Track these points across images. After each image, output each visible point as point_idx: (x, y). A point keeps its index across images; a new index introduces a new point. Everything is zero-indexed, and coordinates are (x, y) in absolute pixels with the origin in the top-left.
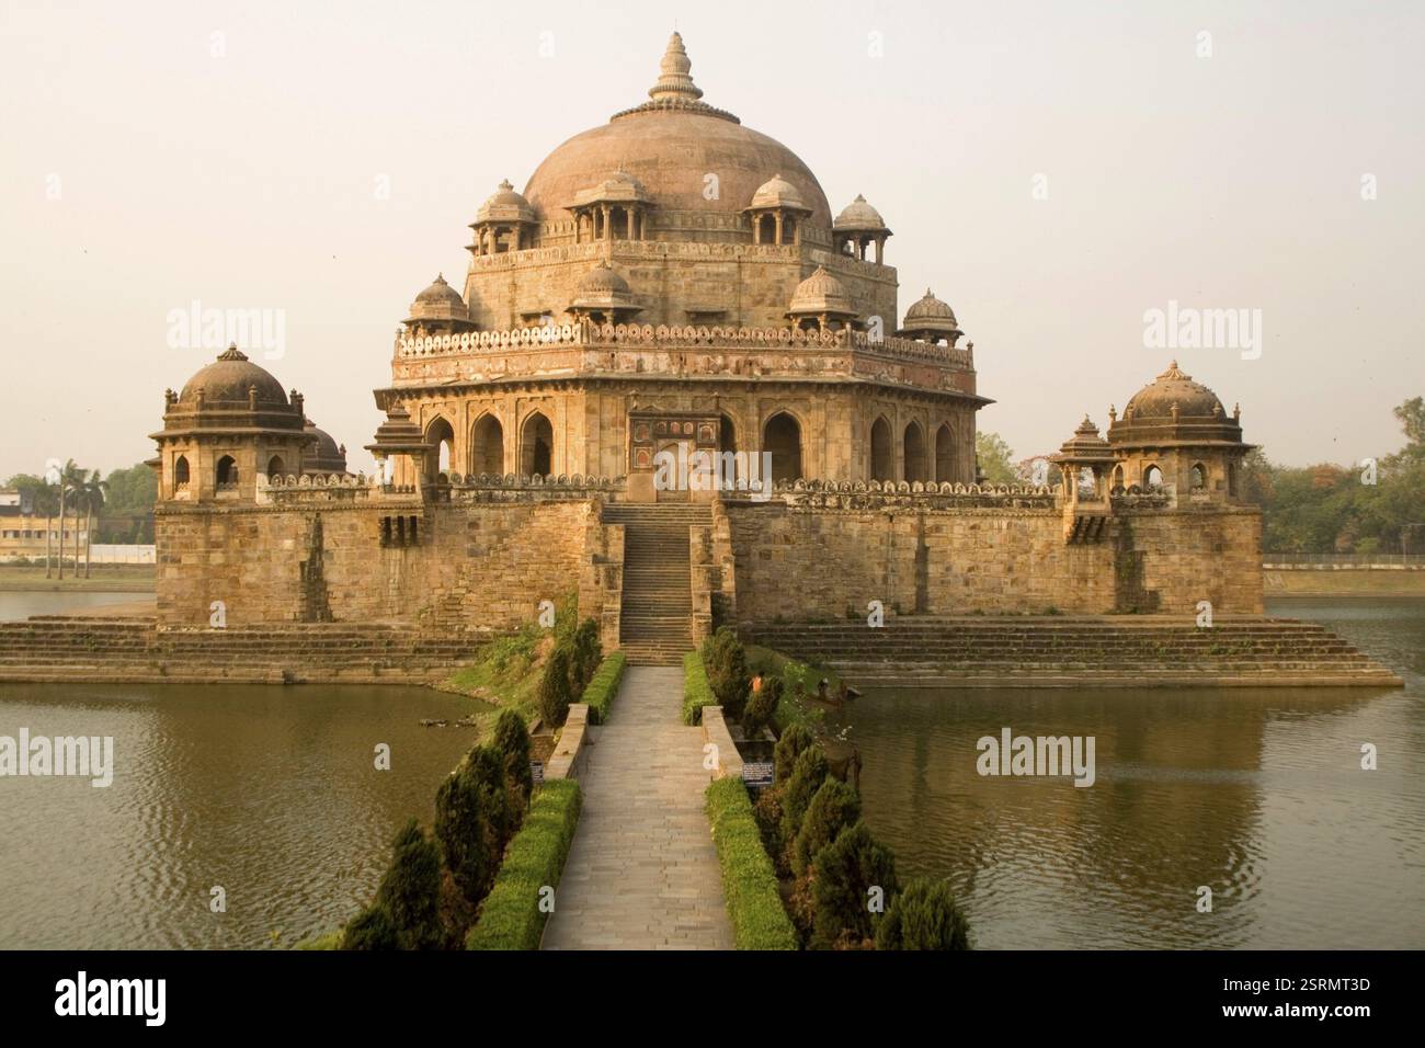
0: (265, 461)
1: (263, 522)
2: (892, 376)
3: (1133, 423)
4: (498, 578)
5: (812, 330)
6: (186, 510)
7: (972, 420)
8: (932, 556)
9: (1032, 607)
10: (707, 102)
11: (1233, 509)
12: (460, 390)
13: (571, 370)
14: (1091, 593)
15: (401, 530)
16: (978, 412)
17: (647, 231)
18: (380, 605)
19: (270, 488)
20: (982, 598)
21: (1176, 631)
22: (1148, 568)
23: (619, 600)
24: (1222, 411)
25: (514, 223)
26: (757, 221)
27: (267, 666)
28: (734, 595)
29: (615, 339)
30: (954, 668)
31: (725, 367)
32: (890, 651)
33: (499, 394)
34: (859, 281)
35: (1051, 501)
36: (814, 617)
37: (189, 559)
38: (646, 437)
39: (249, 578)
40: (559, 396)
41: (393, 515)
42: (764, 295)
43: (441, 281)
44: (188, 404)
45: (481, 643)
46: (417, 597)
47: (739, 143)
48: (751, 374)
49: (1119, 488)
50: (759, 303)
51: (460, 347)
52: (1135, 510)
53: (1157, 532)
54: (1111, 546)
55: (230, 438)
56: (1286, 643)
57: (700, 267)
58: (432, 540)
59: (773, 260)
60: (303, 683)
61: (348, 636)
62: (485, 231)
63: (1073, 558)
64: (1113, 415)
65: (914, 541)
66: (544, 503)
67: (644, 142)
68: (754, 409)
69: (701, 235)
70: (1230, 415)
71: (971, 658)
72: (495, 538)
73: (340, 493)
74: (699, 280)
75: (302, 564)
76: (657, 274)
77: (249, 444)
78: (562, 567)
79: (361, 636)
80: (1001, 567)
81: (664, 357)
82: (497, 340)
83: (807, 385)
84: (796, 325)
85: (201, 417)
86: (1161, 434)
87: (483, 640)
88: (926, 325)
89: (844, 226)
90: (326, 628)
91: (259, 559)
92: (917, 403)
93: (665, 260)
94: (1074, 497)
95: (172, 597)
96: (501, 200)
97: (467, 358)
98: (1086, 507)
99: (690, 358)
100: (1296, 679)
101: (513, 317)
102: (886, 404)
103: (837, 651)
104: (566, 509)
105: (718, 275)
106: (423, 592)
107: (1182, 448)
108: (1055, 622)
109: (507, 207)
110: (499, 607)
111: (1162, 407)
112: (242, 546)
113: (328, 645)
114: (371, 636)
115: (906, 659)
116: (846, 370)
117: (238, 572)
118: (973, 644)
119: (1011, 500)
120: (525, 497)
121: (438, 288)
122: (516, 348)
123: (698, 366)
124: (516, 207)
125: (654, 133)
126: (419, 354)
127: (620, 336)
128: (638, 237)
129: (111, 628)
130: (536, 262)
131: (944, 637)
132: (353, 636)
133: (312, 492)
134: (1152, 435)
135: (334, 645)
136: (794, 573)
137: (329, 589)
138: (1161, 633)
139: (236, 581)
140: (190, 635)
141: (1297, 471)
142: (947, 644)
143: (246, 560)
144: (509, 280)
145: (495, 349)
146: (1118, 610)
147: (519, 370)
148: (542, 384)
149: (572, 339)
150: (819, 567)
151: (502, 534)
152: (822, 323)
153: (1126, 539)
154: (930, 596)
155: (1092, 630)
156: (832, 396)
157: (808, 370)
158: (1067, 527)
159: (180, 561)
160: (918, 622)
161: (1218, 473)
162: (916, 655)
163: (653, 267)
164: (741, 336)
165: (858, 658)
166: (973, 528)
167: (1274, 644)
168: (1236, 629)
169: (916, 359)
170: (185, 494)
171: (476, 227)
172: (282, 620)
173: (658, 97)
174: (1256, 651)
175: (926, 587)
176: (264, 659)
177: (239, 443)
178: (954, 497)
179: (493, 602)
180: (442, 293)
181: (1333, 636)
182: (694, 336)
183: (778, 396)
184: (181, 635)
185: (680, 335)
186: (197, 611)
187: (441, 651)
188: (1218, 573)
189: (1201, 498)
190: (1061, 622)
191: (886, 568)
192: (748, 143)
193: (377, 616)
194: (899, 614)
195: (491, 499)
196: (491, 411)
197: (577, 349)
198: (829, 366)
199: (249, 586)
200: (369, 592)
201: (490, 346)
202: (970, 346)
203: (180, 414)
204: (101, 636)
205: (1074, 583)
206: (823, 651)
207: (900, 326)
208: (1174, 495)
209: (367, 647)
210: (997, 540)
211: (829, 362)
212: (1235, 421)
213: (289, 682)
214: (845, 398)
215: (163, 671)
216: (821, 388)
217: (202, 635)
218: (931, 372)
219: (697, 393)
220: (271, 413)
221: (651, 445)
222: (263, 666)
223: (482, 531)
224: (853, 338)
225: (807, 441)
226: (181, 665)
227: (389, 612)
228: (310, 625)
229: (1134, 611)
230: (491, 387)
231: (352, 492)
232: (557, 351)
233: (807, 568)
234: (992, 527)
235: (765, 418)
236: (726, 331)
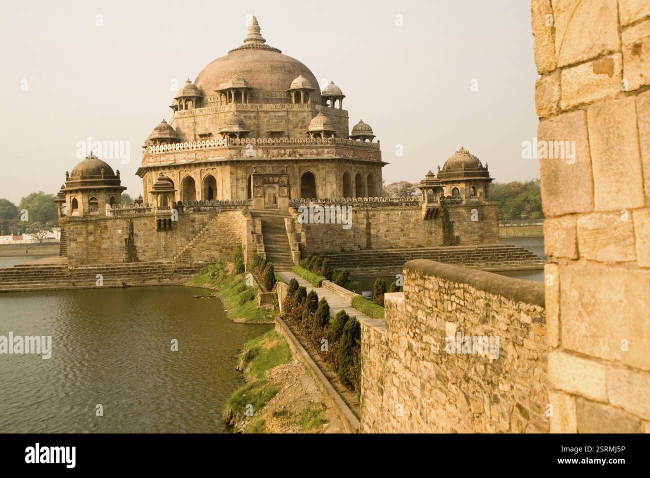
0: (108, 198)
1: (109, 223)
2: (350, 155)
3: (447, 171)
4: (205, 242)
5: (318, 138)
6: (78, 219)
7: (380, 171)
8: (372, 226)
9: (411, 245)
10: (268, 44)
11: (487, 203)
12: (176, 167)
13: (223, 157)
14: (434, 238)
15: (165, 224)
16: (383, 168)
17: (249, 99)
18: (157, 254)
19: (111, 209)
20: (392, 242)
21: (468, 251)
22: (455, 227)
23: (264, 247)
24: (481, 166)
25: (193, 97)
26: (293, 94)
27: (115, 280)
28: (305, 244)
29: (240, 144)
30: (385, 269)
31: (285, 154)
32: (359, 264)
33: (193, 168)
34: (334, 117)
35: (417, 203)
36: (328, 252)
37: (80, 239)
38: (259, 184)
39: (104, 246)
40: (219, 169)
41: (162, 219)
42: (298, 124)
43: (164, 122)
44: (76, 177)
45: (200, 268)
46: (172, 251)
47: (284, 62)
48: (295, 156)
49: (443, 197)
50: (295, 127)
51: (175, 149)
52: (449, 205)
53: (458, 214)
54: (441, 220)
55: (94, 190)
56: (510, 254)
57: (272, 114)
58: (177, 228)
59: (301, 109)
60: (130, 286)
61: (146, 267)
62: (181, 100)
63: (426, 225)
64: (439, 168)
65: (365, 221)
66: (222, 211)
67: (246, 63)
68: (297, 170)
69: (271, 100)
70: (484, 166)
71: (391, 265)
72: (202, 226)
73: (140, 211)
74: (272, 119)
75: (126, 239)
76: (255, 117)
77: (102, 192)
78: (230, 236)
79: (152, 267)
80: (399, 230)
81: (260, 151)
82: (191, 146)
83: (318, 160)
84: (312, 136)
85: (82, 182)
86: (458, 175)
87: (200, 267)
88: (361, 134)
89: (326, 94)
90: (137, 264)
91: (108, 238)
92: (359, 166)
93: (258, 112)
94: (426, 201)
95: (74, 255)
96: (187, 88)
97: (179, 154)
98: (431, 205)
99: (271, 151)
100: (514, 268)
101: (195, 135)
102: (348, 166)
103: (339, 265)
104: (231, 213)
105: (279, 117)
106: (174, 248)
107: (466, 180)
108: (422, 250)
109: (190, 91)
110: (206, 253)
111: (458, 165)
112: (101, 233)
113: (139, 271)
114: (156, 267)
115: (366, 266)
116: (332, 153)
117: (100, 243)
118: (391, 260)
119: (402, 203)
120: (213, 209)
121: (163, 125)
122: (200, 149)
123: (274, 154)
124: (193, 91)
125: (249, 59)
126: (157, 152)
127: (243, 143)
128: (245, 102)
129: (50, 268)
130: (204, 112)
131: (380, 257)
132: (149, 267)
133: (128, 211)
134: (455, 176)
135: (141, 271)
136: (320, 235)
137: (137, 249)
138: (462, 253)
139: (99, 248)
140: (83, 270)
141: (503, 185)
142: (381, 260)
143: (103, 239)
144: (193, 121)
145: (191, 149)
146: (445, 244)
147: (201, 158)
148: (211, 163)
149: (223, 145)
150: (329, 232)
151: (204, 224)
152: (322, 135)
153: (447, 216)
154: (372, 242)
155: (436, 252)
156: (328, 164)
157: (318, 154)
158: (424, 213)
159: (76, 240)
160: (368, 252)
161: (480, 190)
162: (370, 265)
163: (253, 114)
164: (291, 141)
165: (347, 267)
166: (387, 214)
167: (505, 255)
168: (491, 250)
169: (358, 148)
170: (76, 213)
171: (177, 99)
172: (119, 262)
173: (248, 43)
174: (499, 258)
175: (370, 238)
176: (114, 278)
177: (98, 192)
178: (380, 203)
179: (203, 251)
180: (165, 127)
181: (527, 251)
182: (272, 142)
183: (306, 165)
184: (79, 270)
185: (266, 142)
186: (84, 260)
187: (184, 271)
188: (482, 229)
189: (474, 200)
190: (424, 250)
191: (355, 232)
192: (287, 62)
193: (156, 259)
194: (361, 249)
195: (199, 210)
196: (190, 175)
197: (226, 149)
198: (326, 152)
199: (105, 249)
200: (153, 249)
201: (188, 148)
202: (378, 141)
203: (73, 181)
204: (46, 272)
205: (427, 234)
206: (334, 265)
207: (350, 134)
208: (464, 199)
209: (154, 271)
210: (397, 219)
211: (326, 150)
212: (486, 169)
213: (125, 286)
214: (332, 165)
215: (73, 284)
216: (323, 161)
217: (88, 269)
218: (364, 153)
219: (275, 165)
220: (110, 179)
221: (261, 187)
222: (114, 281)
223: (197, 223)
224: (335, 140)
225: (318, 182)
226: (81, 282)
227: (161, 257)
228: (131, 263)
229: (451, 245)
230: (189, 165)
231: (144, 210)
232: (217, 150)
233: (325, 233)
234: (395, 214)
235: (302, 174)
236: (285, 139)
